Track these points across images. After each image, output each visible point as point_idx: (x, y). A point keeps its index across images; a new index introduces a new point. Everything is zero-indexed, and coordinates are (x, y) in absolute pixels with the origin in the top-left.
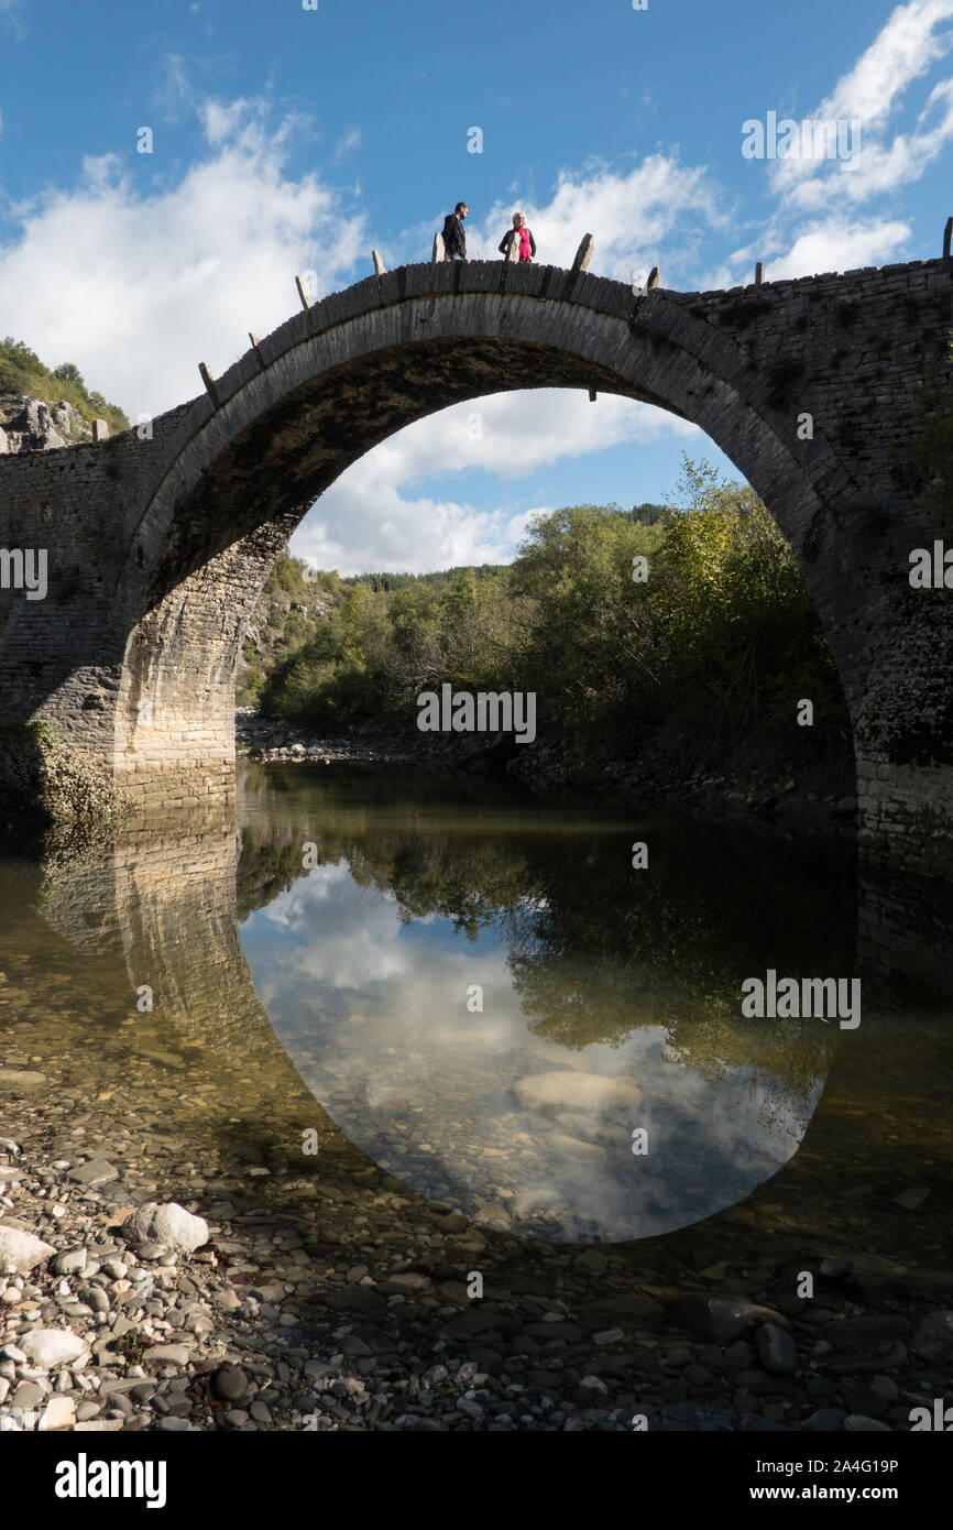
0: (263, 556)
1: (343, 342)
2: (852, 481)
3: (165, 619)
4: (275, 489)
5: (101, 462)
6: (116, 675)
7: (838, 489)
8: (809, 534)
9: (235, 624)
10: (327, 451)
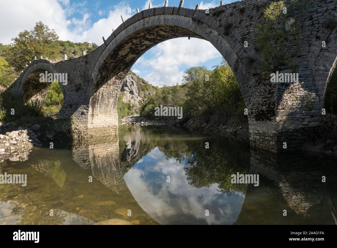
0: (121, 80)
1: (131, 29)
2: (245, 51)
3: (99, 94)
4: (122, 64)
5: (84, 60)
6: (88, 107)
7: (241, 54)
8: (235, 65)
9: (116, 95)
10: (132, 55)
